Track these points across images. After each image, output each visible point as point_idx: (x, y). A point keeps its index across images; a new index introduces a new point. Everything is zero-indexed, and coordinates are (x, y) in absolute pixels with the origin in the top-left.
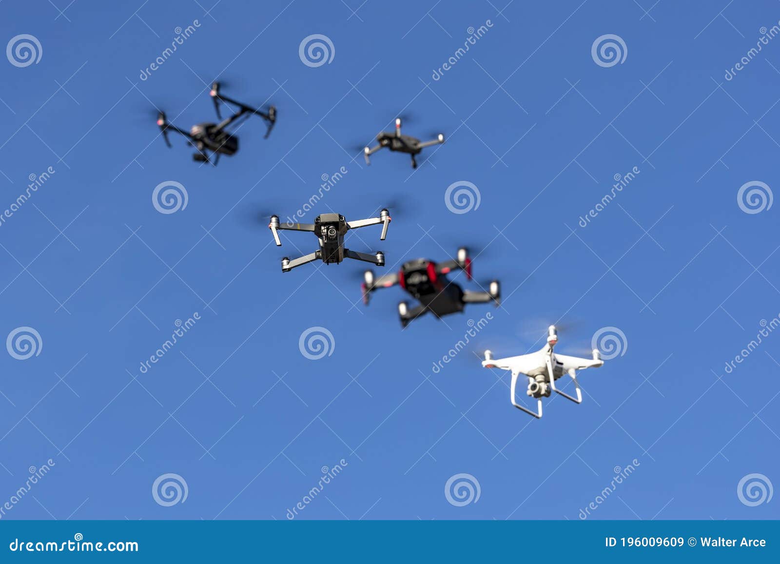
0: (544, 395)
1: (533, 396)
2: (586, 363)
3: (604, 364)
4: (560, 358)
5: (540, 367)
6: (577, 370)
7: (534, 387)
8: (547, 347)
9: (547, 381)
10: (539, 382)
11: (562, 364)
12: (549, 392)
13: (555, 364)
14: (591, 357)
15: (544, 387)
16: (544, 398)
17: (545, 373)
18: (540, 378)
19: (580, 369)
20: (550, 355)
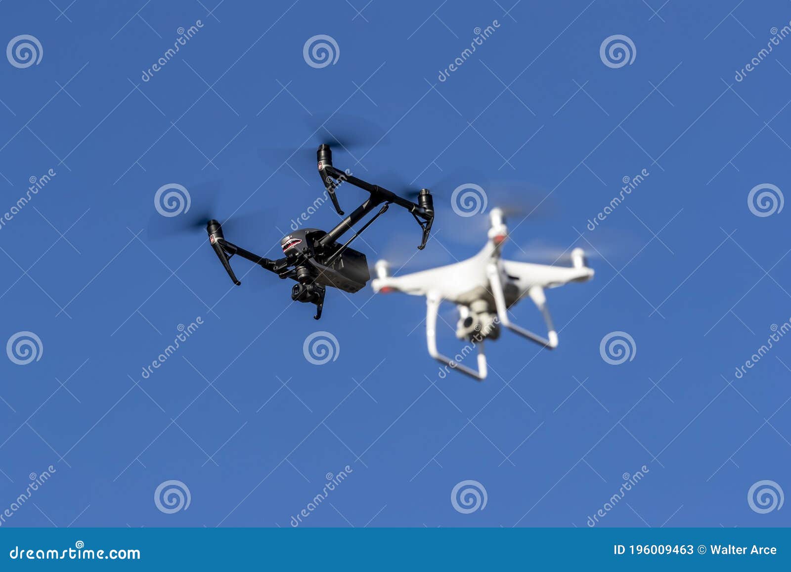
0: (489, 336)
1: (467, 340)
2: (563, 275)
3: (596, 275)
4: (514, 268)
5: (478, 287)
6: (546, 289)
7: (468, 322)
8: (490, 248)
9: (492, 310)
10: (479, 313)
11: (517, 279)
12: (496, 332)
13: (506, 280)
14: (569, 264)
15: (486, 323)
16: (488, 342)
17: (487, 296)
18: (479, 305)
19: (553, 286)
20: (496, 264)
